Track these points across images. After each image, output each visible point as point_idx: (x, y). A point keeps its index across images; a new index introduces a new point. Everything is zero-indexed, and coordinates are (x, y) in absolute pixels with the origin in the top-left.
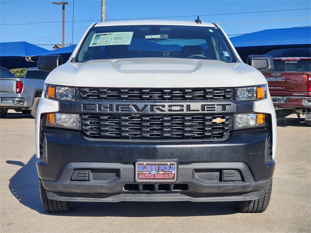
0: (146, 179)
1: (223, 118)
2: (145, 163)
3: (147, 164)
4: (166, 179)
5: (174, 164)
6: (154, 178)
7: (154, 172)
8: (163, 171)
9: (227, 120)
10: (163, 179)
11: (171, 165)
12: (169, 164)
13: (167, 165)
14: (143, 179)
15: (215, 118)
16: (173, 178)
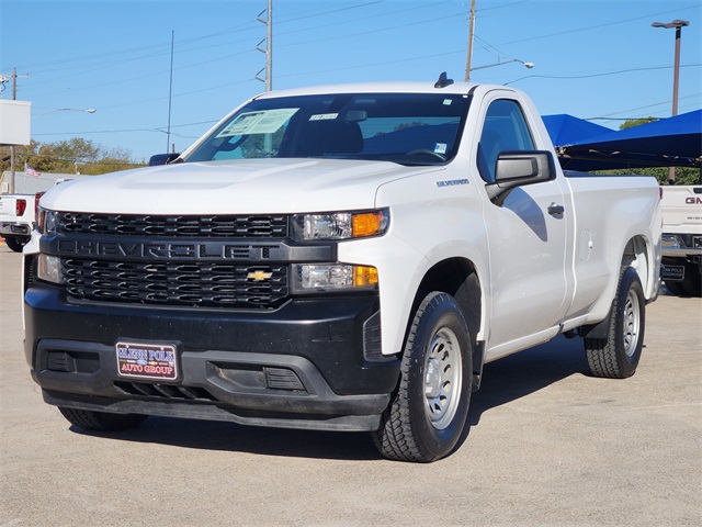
0: (132, 372)
1: (266, 271)
2: (127, 345)
3: (130, 347)
4: (161, 375)
5: (171, 350)
6: (143, 373)
7: (142, 362)
8: (155, 360)
9: (275, 275)
10: (156, 375)
11: (166, 350)
12: (162, 347)
13: (159, 349)
14: (127, 372)
15: (253, 271)
16: (172, 375)
